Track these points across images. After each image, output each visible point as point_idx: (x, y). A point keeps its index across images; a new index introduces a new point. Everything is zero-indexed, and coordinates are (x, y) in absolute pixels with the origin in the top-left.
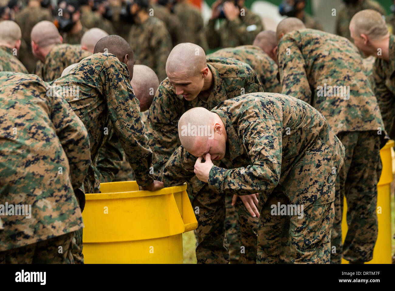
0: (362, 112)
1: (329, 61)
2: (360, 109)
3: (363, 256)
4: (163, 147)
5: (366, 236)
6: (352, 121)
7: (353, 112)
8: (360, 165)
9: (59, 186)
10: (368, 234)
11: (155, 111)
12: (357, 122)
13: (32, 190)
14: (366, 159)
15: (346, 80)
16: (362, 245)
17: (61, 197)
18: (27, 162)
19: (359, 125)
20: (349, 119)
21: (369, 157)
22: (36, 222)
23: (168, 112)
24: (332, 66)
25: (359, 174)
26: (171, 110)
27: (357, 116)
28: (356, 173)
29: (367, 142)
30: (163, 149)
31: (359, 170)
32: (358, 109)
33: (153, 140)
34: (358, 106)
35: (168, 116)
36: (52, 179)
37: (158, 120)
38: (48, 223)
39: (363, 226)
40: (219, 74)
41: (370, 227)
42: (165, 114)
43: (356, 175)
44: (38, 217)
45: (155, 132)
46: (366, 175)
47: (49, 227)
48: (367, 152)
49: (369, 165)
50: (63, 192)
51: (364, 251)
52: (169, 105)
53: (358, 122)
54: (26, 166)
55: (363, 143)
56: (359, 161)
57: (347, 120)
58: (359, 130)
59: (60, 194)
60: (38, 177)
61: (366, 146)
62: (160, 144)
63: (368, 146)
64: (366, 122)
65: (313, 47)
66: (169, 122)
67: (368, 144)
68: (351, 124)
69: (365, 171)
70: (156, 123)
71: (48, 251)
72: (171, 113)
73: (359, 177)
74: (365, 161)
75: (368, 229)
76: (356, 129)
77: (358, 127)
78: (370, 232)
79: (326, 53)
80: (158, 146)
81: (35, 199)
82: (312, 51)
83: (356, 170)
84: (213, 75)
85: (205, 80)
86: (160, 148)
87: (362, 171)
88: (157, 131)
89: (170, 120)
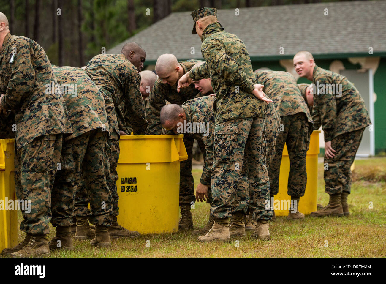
0: (292, 104)
1: (272, 81)
2: (291, 103)
3: (295, 192)
4: (156, 116)
5: (298, 180)
6: (285, 110)
7: (285, 105)
8: (293, 137)
9: (100, 107)
10: (299, 179)
11: (152, 95)
12: (288, 110)
13: (87, 105)
14: (297, 134)
15: (281, 88)
16: (296, 186)
17: (101, 112)
18: (83, 92)
19: (291, 111)
20: (283, 109)
21: (298, 133)
22: (90, 120)
23: (158, 96)
24: (274, 82)
25: (294, 143)
26: (161, 94)
27: (288, 107)
28: (292, 143)
29: (296, 123)
30: (156, 117)
31: (293, 140)
32: (289, 102)
33: (151, 112)
34: (289, 101)
35: (158, 98)
36: (97, 102)
37: (153, 100)
38: (97, 121)
39: (295, 174)
40: (187, 68)
41: (300, 175)
42: (157, 97)
43: (292, 144)
44: (91, 118)
45: (152, 107)
46: (297, 144)
47: (97, 123)
48: (296, 129)
49: (298, 138)
50: (101, 110)
51: (296, 189)
52: (159, 92)
53: (290, 110)
54: (83, 93)
55: (294, 124)
56: (293, 135)
57: (281, 110)
58: (291, 114)
59: (100, 111)
60: (89, 99)
61: (296, 126)
62: (154, 114)
63: (297, 126)
64: (295, 109)
65: (264, 76)
66: (159, 101)
67: (297, 124)
68: (285, 111)
69: (296, 141)
70: (153, 102)
71: (96, 146)
72: (160, 96)
73: (294, 145)
74: (296, 135)
75: (298, 176)
76: (288, 114)
77: (290, 113)
78: (300, 178)
79: (271, 78)
80: (153, 115)
81: (89, 109)
82: (263, 78)
83: (292, 140)
84: (184, 69)
85: (179, 72)
86: (154, 116)
87: (295, 141)
88: (153, 107)
89: (160, 100)
